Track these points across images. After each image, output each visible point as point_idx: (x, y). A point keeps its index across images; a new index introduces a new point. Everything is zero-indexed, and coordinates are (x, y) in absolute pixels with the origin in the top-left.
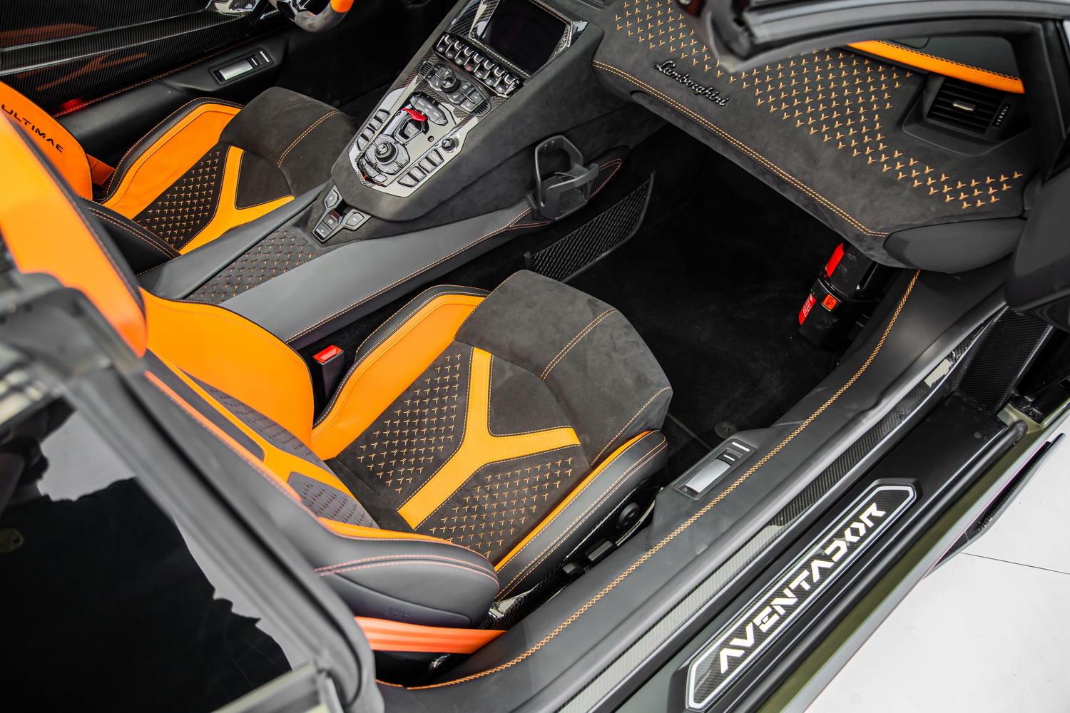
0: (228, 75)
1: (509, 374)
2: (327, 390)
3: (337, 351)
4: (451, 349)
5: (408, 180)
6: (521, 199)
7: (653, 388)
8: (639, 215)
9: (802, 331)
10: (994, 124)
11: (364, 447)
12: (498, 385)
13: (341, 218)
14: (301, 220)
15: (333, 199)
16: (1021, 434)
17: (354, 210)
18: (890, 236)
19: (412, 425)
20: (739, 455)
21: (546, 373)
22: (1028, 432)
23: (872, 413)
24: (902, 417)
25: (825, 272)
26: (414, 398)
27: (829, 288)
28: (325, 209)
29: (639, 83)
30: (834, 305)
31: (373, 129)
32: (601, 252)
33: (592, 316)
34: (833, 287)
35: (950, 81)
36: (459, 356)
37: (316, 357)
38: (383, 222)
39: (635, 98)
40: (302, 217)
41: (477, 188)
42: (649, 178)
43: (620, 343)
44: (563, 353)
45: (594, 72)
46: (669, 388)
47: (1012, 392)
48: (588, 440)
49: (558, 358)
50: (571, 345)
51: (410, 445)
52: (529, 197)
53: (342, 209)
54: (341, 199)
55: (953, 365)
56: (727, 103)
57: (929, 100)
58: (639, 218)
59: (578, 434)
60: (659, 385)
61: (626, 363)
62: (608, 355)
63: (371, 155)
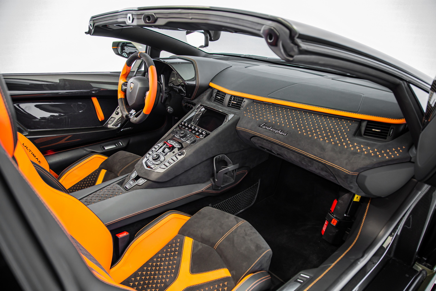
0: (107, 148)
1: (200, 247)
2: (120, 251)
3: (126, 234)
4: (176, 238)
5: (164, 166)
6: (208, 180)
7: (263, 250)
8: (254, 196)
9: (324, 238)
10: (389, 135)
11: (133, 279)
12: (195, 252)
13: (136, 181)
14: (120, 182)
15: (134, 175)
16: (425, 275)
17: (141, 178)
18: (359, 174)
19: (156, 270)
20: (305, 279)
21: (216, 246)
22: (428, 275)
23: (362, 260)
24: (375, 264)
25: (331, 211)
26: (158, 257)
27: (333, 216)
28: (130, 179)
29: (253, 132)
30: (336, 223)
31: (152, 151)
32: (240, 210)
33: (236, 223)
34: (335, 215)
35: (369, 122)
36: (179, 240)
37: (117, 235)
38: (151, 182)
40: (120, 181)
41: (191, 172)
42: (258, 181)
43: (248, 233)
44: (224, 237)
45: (237, 131)
46: (270, 250)
47: (417, 256)
48: (234, 273)
49: (222, 239)
50: (227, 234)
51: (154, 279)
52: (211, 180)
53: (137, 178)
54: (137, 175)
55: (392, 239)
56: (287, 135)
57: (363, 129)
58: (255, 197)
59: (230, 271)
60: (266, 249)
61: (251, 240)
62: (244, 237)
63: (151, 159)
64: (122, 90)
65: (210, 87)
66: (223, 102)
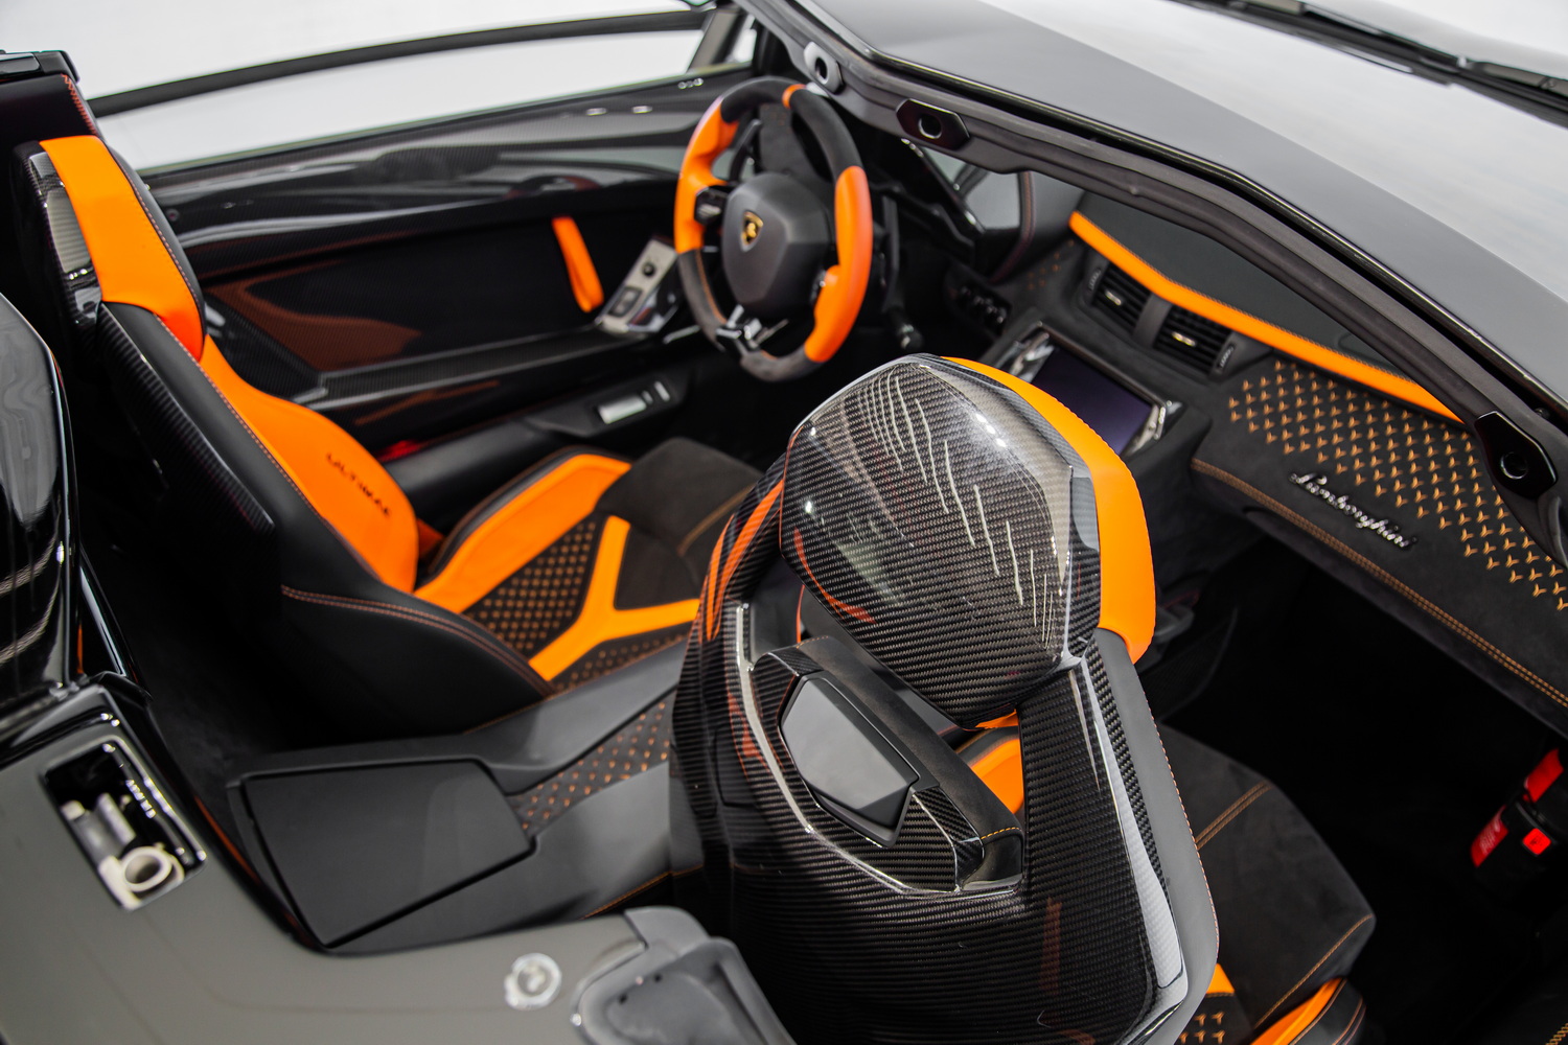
0: (611, 414)
8: (1208, 667)
25: (1527, 792)
27: (1535, 819)
29: (1266, 499)
30: (1546, 846)
33: (1238, 790)
34: (1541, 818)
39: (1251, 517)
42: (1230, 614)
45: (1192, 475)
46: (1371, 917)
56: (1412, 546)
58: (1208, 672)
59: (1230, 977)
60: (1360, 913)
61: (1298, 869)
64: (696, 216)
65: (1069, 234)
66: (1133, 324)
